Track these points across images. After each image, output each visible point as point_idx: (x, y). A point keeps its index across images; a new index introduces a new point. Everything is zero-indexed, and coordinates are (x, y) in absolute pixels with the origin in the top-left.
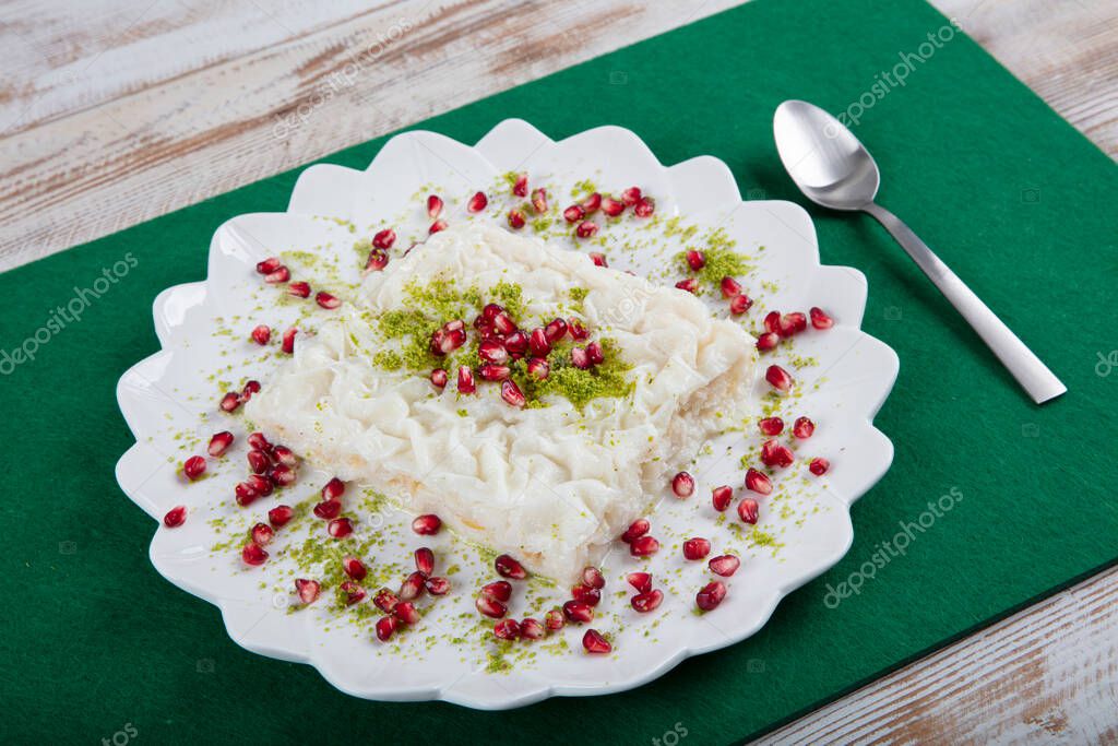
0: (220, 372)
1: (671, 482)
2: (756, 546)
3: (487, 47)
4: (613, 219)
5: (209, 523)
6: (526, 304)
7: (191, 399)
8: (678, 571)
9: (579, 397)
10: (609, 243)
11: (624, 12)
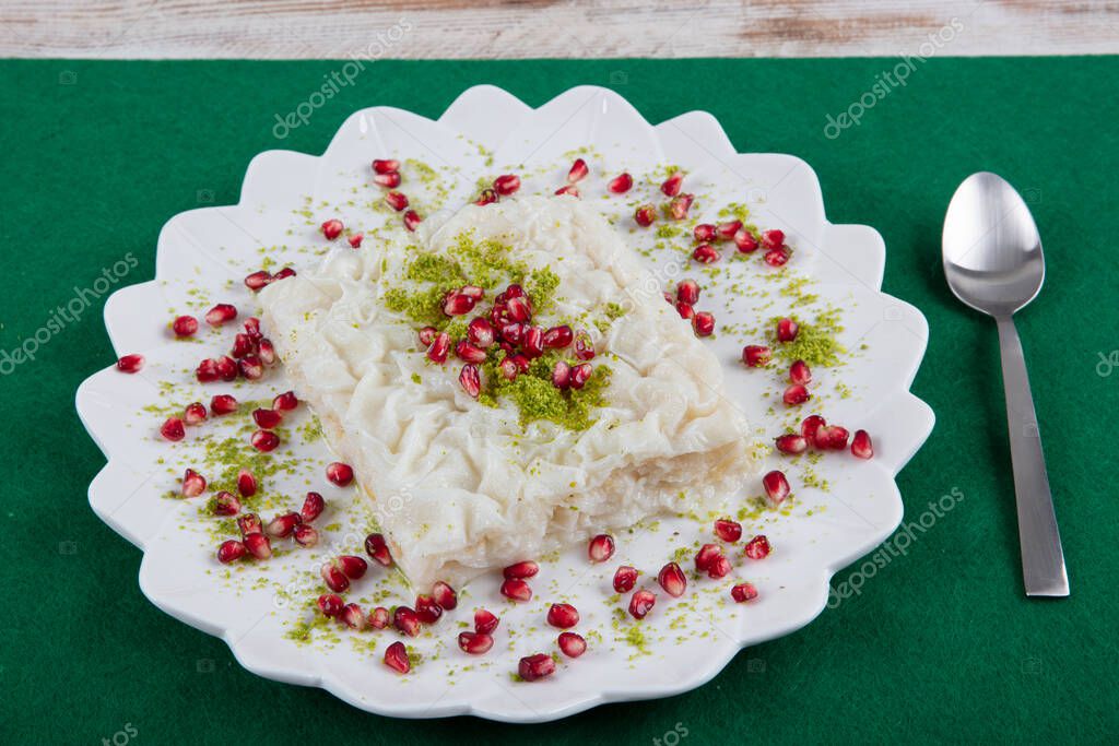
0: (273, 249)
1: (590, 539)
2: (626, 642)
3: (755, 8)
4: (741, 255)
5: (160, 382)
6: (554, 299)
7: (232, 262)
8: (532, 629)
9: (530, 411)
10: (717, 279)
11: (920, 21)
